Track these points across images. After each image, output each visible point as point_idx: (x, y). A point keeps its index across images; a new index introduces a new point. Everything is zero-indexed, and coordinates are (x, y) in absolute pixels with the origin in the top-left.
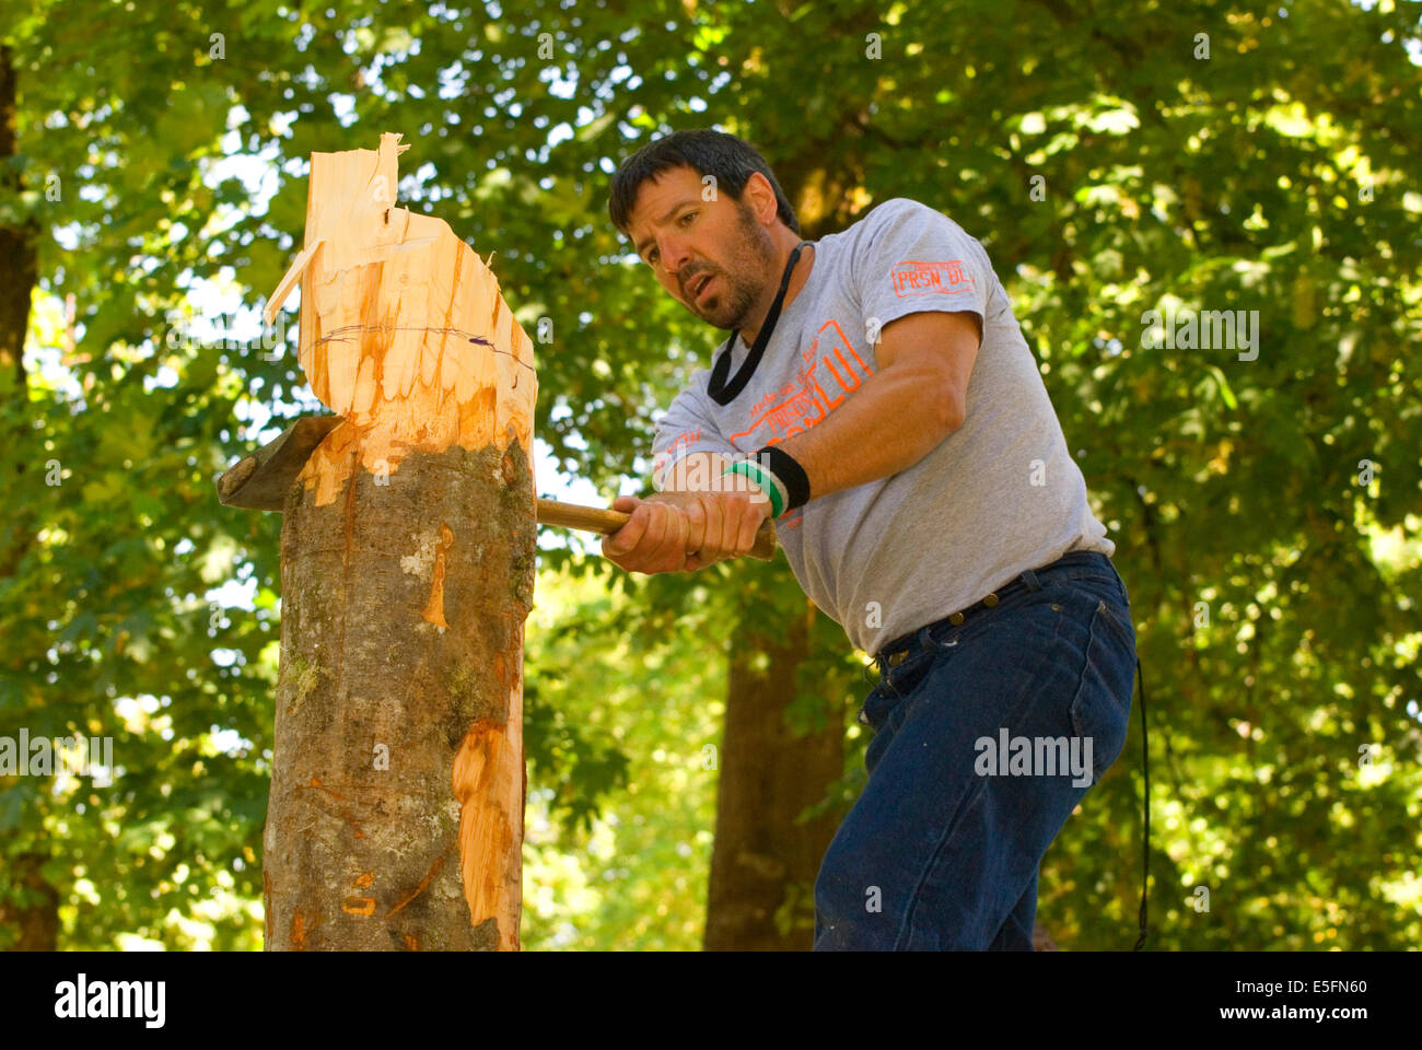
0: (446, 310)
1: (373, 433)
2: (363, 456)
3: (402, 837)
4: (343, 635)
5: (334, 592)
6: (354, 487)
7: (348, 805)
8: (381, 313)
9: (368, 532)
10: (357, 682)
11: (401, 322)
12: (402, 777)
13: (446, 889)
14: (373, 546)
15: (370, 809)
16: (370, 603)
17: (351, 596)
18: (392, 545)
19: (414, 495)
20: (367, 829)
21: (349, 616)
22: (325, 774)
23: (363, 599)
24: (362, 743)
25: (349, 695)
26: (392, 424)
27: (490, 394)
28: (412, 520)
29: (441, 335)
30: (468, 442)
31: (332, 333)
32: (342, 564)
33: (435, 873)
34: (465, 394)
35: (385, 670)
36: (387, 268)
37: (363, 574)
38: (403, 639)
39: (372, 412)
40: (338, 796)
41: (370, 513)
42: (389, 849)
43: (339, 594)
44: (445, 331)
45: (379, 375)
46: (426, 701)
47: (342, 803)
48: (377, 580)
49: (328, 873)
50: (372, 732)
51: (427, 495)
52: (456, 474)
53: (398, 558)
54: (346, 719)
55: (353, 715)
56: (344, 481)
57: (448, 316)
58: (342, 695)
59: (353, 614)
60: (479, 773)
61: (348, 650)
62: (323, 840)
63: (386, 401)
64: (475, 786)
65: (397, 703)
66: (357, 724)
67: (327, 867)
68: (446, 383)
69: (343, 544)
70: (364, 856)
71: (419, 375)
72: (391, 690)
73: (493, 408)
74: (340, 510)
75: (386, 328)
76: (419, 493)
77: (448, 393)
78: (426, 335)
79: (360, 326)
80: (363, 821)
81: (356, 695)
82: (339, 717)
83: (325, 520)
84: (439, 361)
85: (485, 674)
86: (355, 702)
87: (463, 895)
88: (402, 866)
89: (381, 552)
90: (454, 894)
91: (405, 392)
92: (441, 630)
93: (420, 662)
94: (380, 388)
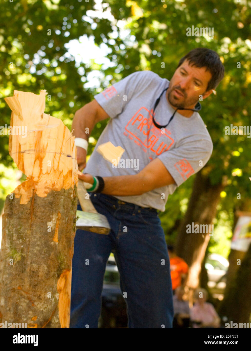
0: (61, 147)
1: (39, 184)
2: (36, 191)
3: (45, 306)
4: (29, 244)
5: (26, 231)
6: (33, 200)
7: (30, 296)
8: (42, 146)
9: (37, 214)
10: (34, 259)
11: (48, 150)
12: (46, 288)
13: (55, 320)
14: (39, 218)
15: (37, 297)
16: (38, 235)
17: (32, 233)
18: (45, 219)
19: (51, 204)
20: (36, 303)
21: (31, 239)
22: (23, 286)
23: (36, 234)
24: (35, 278)
25: (31, 263)
26: (45, 181)
27: (71, 172)
28: (51, 211)
29: (59, 155)
30: (66, 187)
31: (25, 151)
32: (29, 223)
33: (53, 315)
34: (65, 173)
35: (42, 256)
36: (43, 133)
37: (36, 227)
38: (47, 247)
39: (39, 177)
40: (27, 293)
41: (38, 209)
42: (41, 309)
43: (29, 232)
44: (60, 154)
45: (41, 166)
46: (53, 265)
47: (28, 295)
48: (40, 229)
49: (23, 316)
50: (38, 275)
51: (55, 203)
52: (62, 197)
53: (46, 222)
54: (30, 270)
55: (32, 269)
56: (30, 198)
57: (61, 149)
58: (29, 262)
59: (32, 239)
60: (64, 285)
61: (31, 249)
62: (22, 306)
63: (43, 174)
64: (63, 288)
65: (45, 266)
66: (33, 272)
67: (23, 314)
68: (61, 170)
69: (29, 217)
70: (35, 311)
71: (53, 167)
72: (44, 262)
73: (71, 176)
74: (29, 206)
75: (43, 151)
76: (53, 203)
77: (61, 172)
78: (55, 155)
79: (34, 150)
80: (35, 301)
81: (33, 263)
82: (28, 269)
83: (23, 209)
84: (59, 163)
85: (67, 256)
86: (33, 266)
87: (59, 321)
88: (45, 314)
89: (41, 221)
90: (57, 321)
91: (49, 172)
92: (57, 244)
93: (52, 254)
94: (41, 170)
